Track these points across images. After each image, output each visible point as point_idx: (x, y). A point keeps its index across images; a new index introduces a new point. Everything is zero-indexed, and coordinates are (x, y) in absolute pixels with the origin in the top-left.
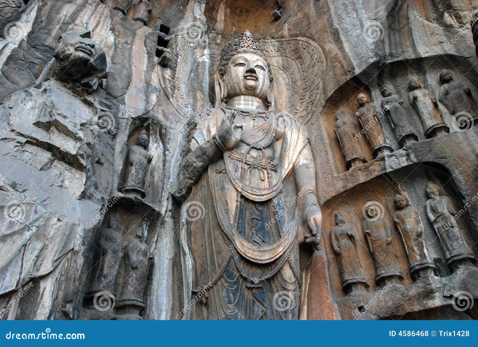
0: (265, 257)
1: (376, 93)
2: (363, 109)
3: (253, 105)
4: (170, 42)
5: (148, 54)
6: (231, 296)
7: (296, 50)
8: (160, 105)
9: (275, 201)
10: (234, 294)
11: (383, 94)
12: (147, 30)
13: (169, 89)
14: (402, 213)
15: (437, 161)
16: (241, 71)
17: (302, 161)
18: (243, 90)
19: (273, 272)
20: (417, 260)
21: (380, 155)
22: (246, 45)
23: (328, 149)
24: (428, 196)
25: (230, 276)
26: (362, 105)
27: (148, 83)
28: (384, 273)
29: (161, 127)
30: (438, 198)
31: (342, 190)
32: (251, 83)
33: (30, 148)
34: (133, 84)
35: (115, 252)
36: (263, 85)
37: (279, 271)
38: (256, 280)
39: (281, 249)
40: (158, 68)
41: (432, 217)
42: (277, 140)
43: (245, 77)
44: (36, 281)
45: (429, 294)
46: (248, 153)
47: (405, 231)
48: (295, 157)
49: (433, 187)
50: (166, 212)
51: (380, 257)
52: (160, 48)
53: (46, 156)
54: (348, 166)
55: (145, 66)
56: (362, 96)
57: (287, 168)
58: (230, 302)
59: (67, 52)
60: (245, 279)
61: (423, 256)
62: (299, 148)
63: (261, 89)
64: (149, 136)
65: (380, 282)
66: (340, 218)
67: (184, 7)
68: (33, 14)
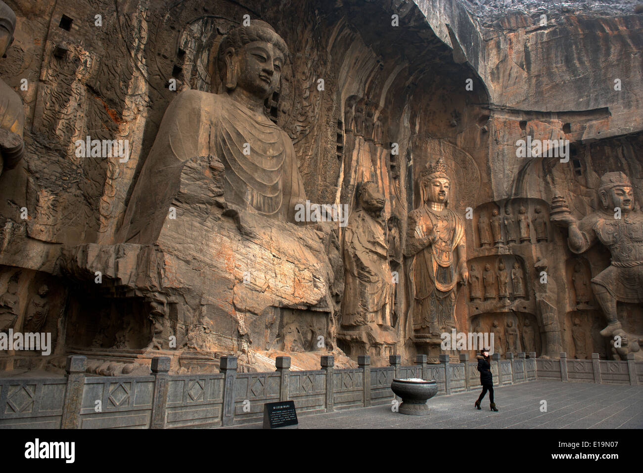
0: (445, 289)
1: (502, 210)
2: (494, 218)
3: (440, 208)
4: (395, 157)
5: (388, 172)
7: (464, 161)
8: (396, 207)
11: (506, 212)
12: (385, 152)
13: (399, 194)
14: (501, 272)
15: (521, 255)
16: (437, 189)
20: (502, 293)
21: (497, 245)
22: (440, 170)
23: (474, 234)
24: (514, 268)
25: (432, 296)
26: (494, 216)
27: (391, 194)
28: (488, 295)
29: (398, 220)
30: (517, 270)
31: (477, 257)
32: (441, 198)
37: (450, 295)
38: (441, 297)
39: (451, 287)
41: (513, 277)
43: (439, 194)
45: (504, 306)
47: (500, 280)
48: (458, 241)
49: (516, 265)
51: (488, 288)
52: (392, 164)
54: (481, 245)
55: (388, 181)
56: (496, 211)
57: (455, 245)
60: (437, 297)
61: (506, 291)
62: (461, 237)
65: (486, 299)
66: (473, 268)
67: (399, 120)
68: (343, 165)
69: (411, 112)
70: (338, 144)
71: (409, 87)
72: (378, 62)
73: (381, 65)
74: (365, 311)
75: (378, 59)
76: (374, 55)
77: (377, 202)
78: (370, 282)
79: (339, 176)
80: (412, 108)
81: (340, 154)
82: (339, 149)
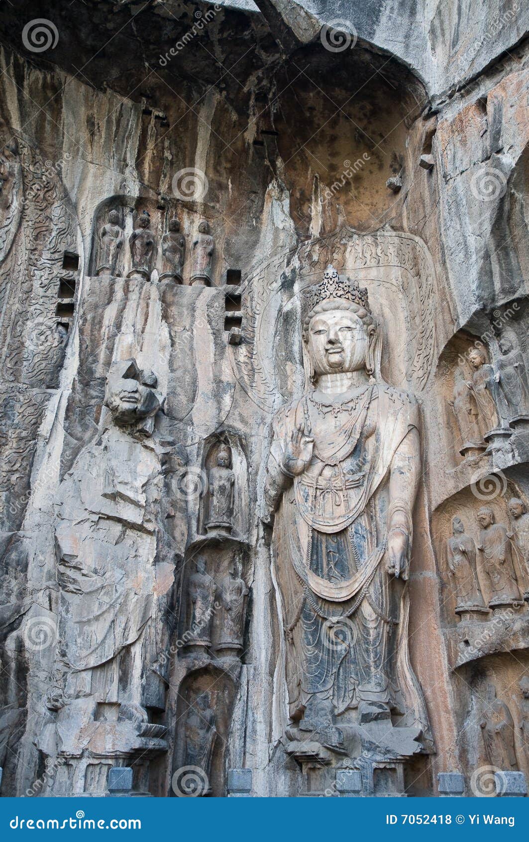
0: (343, 595)
3: (342, 385)
4: (243, 298)
5: (214, 334)
6: (310, 637)
8: (235, 407)
9: (351, 530)
10: (312, 635)
12: (209, 291)
13: (246, 377)
14: (518, 523)
16: (322, 341)
17: (398, 463)
18: (328, 368)
19: (352, 610)
21: (489, 447)
22: (328, 293)
25: (308, 617)
27: (218, 381)
29: (241, 437)
31: (454, 492)
32: (335, 358)
33: (104, 524)
34: (199, 392)
35: (205, 598)
36: (353, 355)
37: (358, 608)
39: (356, 585)
40: (229, 350)
42: (367, 437)
43: (327, 350)
44: (127, 649)
46: (320, 475)
48: (390, 458)
50: (257, 540)
51: (495, 578)
52: (230, 314)
53: (118, 528)
54: (463, 458)
55: (212, 355)
56: (475, 356)
57: (381, 473)
58: (309, 644)
59: (114, 404)
60: (324, 619)
62: (394, 445)
63: (351, 361)
64: (229, 451)
66: (456, 527)
67: (258, 219)
68: (77, 341)
69: (291, 195)
70: (60, 300)
71: (256, 142)
72: (147, 112)
73: (157, 117)
74: (66, 669)
75: (143, 107)
76: (128, 102)
77: (121, 399)
78: (78, 592)
79: (60, 366)
80: (292, 186)
81: (65, 320)
82: (65, 310)
